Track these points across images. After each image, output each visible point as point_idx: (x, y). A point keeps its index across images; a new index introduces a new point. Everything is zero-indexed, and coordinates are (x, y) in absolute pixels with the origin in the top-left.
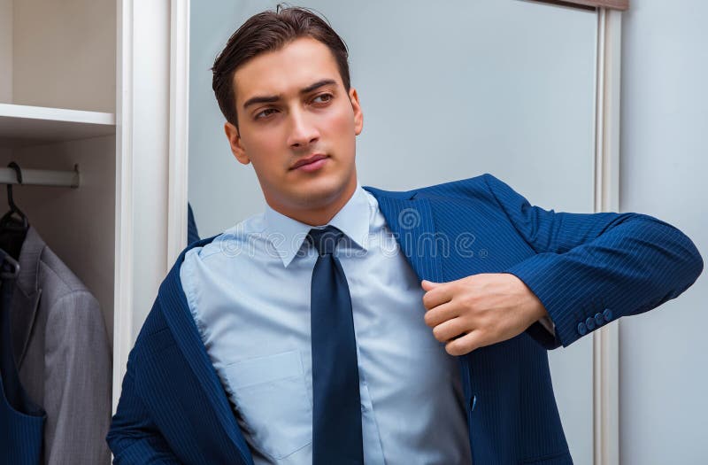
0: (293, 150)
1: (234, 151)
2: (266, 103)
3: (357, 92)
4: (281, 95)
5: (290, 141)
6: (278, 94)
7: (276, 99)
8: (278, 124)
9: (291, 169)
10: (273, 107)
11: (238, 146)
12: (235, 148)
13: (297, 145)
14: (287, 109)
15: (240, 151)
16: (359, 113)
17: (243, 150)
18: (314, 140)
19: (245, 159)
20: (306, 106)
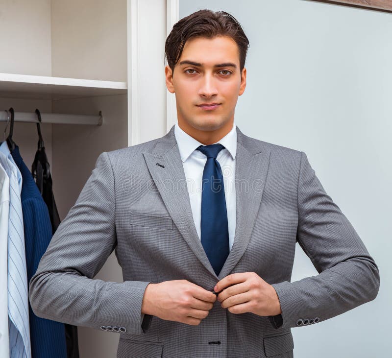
0: (201, 97)
1: (167, 83)
2: (192, 66)
3: (247, 71)
4: (203, 64)
5: (201, 92)
6: (201, 63)
7: (199, 65)
8: (196, 79)
9: (197, 106)
10: (196, 69)
11: (170, 81)
12: (168, 81)
13: (204, 95)
14: (204, 73)
15: (171, 84)
16: (244, 83)
17: (173, 84)
18: (214, 95)
19: (172, 90)
20: (215, 74)
